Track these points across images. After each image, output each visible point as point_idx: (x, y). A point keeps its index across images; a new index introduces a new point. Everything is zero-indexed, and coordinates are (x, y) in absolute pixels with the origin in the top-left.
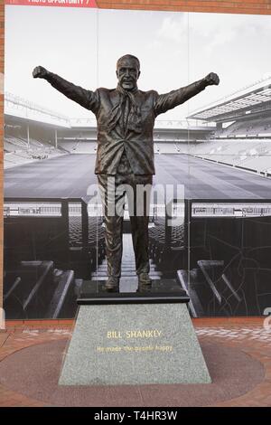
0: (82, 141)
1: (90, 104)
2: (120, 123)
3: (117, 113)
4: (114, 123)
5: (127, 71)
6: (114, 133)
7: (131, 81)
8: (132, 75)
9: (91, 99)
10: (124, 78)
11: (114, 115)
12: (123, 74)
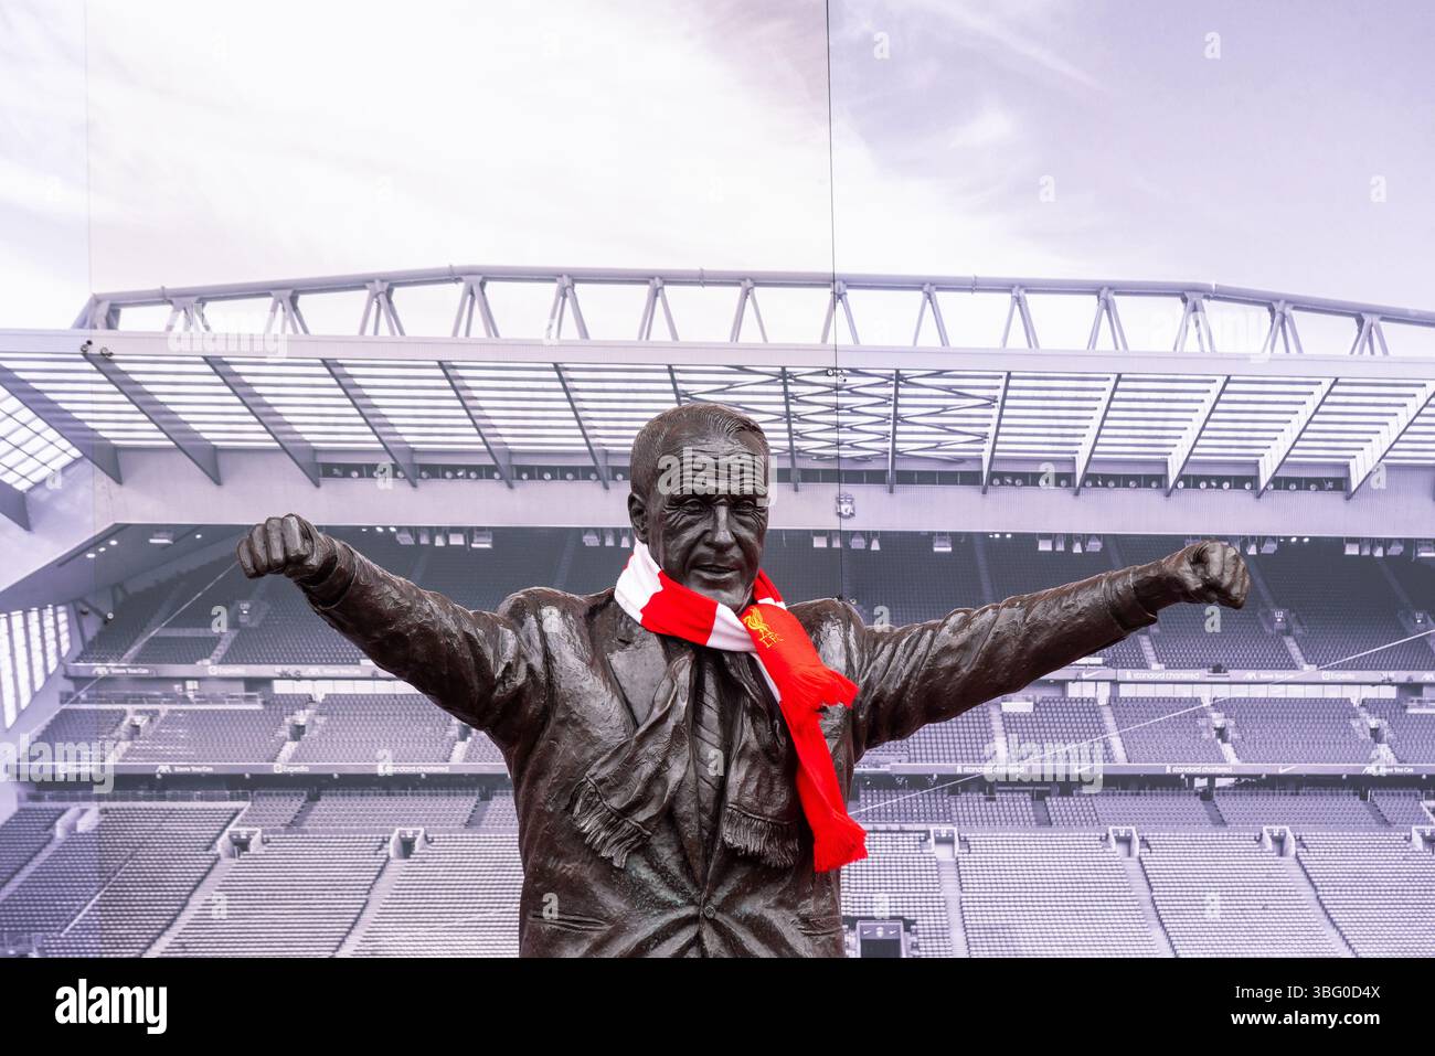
1: (496, 694)
2: (685, 808)
3: (668, 751)
4: (645, 817)
5: (723, 512)
6: (644, 872)
7: (737, 567)
8: (745, 533)
9: (503, 666)
10: (701, 549)
11: (648, 768)
12: (690, 525)
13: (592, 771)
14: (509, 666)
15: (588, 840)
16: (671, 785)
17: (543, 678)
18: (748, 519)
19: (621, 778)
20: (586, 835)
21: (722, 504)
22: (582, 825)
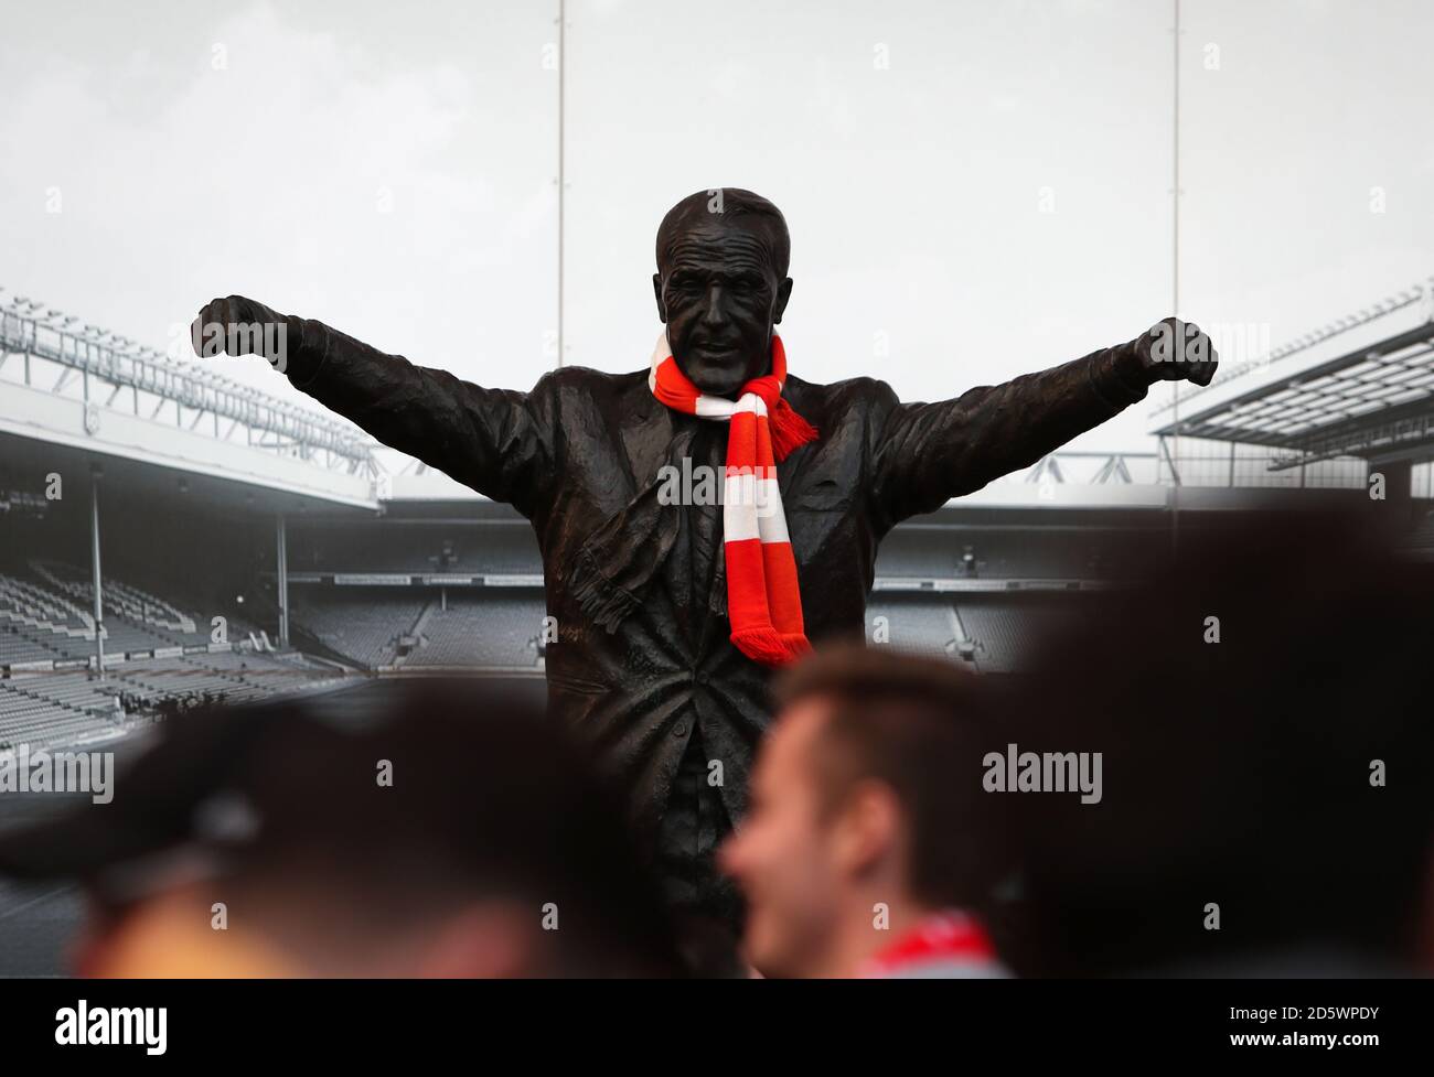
0: (459, 595)
1: (506, 468)
2: (676, 578)
3: (657, 524)
4: (635, 586)
5: (715, 293)
6: (640, 640)
7: (733, 345)
8: (741, 313)
9: (510, 441)
10: (699, 329)
11: (637, 540)
12: (688, 305)
13: (590, 541)
14: (516, 441)
15: (583, 608)
16: (660, 556)
17: (551, 453)
18: (745, 300)
19: (614, 548)
20: (581, 603)
21: (715, 285)
22: (576, 594)
